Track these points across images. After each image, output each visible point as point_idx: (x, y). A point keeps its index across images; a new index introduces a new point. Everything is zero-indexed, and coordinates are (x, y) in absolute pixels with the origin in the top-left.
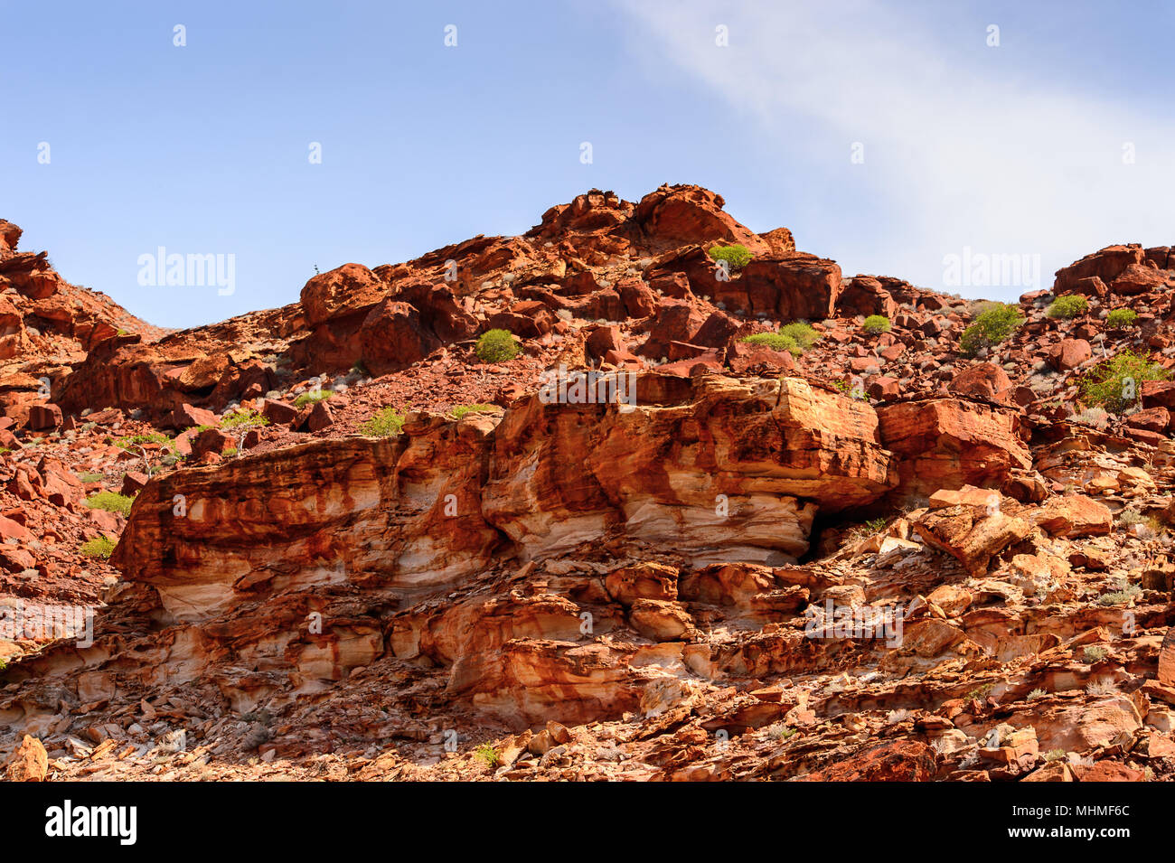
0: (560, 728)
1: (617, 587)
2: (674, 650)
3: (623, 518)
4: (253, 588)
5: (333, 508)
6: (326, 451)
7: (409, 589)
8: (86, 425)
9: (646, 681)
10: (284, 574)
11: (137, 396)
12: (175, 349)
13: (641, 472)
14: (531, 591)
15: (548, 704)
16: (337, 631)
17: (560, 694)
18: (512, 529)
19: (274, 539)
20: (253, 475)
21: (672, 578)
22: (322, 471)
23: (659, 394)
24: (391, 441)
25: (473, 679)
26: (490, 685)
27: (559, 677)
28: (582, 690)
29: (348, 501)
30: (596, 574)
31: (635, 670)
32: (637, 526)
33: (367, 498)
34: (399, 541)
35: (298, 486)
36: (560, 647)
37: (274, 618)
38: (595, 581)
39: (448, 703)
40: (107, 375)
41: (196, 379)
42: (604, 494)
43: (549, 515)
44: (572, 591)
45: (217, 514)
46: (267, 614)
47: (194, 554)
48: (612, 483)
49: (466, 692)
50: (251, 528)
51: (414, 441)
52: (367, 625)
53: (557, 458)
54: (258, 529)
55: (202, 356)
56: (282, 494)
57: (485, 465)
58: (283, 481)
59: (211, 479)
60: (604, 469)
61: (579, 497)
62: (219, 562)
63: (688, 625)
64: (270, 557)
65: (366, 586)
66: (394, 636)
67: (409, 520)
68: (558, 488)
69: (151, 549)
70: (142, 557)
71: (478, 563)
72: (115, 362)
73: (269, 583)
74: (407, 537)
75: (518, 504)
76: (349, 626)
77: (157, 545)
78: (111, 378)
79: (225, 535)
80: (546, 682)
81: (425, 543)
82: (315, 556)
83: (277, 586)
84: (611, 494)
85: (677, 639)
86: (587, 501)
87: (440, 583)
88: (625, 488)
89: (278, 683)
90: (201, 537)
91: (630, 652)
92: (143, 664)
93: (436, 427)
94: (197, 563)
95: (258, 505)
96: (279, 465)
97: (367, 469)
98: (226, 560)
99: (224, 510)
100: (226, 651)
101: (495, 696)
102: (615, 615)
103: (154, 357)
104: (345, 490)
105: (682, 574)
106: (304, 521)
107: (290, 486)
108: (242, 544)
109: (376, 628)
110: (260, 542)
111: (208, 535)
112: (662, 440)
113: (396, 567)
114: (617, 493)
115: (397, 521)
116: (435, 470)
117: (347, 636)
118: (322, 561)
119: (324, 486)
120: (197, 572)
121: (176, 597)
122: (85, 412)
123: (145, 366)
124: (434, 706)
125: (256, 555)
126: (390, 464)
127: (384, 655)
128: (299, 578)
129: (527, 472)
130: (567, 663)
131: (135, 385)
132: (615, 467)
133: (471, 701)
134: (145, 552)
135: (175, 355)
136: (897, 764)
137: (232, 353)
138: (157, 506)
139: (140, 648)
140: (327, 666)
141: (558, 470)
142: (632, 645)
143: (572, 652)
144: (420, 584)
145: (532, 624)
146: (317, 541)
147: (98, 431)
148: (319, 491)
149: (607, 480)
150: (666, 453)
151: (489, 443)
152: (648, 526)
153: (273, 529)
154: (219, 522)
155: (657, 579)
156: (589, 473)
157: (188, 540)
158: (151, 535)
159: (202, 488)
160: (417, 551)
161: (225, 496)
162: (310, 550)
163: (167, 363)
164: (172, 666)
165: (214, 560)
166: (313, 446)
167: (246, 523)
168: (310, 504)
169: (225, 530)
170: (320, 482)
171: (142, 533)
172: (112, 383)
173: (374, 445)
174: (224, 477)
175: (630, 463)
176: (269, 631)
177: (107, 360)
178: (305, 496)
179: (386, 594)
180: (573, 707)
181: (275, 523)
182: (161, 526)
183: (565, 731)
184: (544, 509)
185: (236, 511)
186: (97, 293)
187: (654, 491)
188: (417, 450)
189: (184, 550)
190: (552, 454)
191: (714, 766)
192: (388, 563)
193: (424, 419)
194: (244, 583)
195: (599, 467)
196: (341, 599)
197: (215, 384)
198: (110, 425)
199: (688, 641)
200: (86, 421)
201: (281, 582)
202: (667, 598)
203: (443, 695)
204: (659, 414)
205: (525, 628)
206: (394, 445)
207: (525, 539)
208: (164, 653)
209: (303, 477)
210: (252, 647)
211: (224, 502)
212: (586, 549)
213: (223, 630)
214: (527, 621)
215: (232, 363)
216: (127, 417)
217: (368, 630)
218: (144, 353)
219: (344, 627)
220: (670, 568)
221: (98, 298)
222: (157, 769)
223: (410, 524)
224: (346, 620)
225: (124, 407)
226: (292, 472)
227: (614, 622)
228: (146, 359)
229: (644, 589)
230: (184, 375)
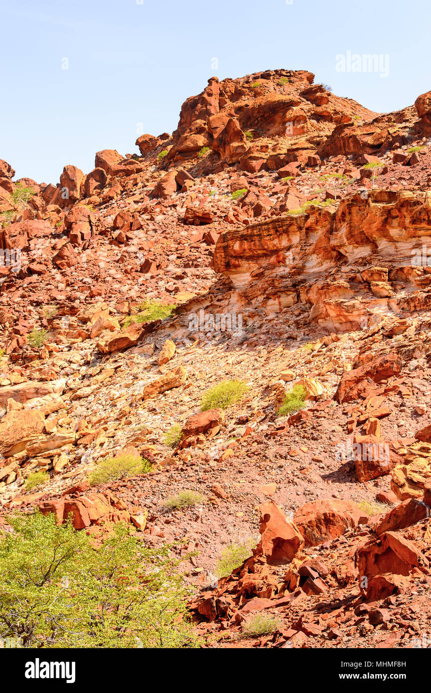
0: (335, 335)
1: (366, 277)
2: (385, 301)
3: (377, 247)
4: (256, 275)
5: (285, 243)
6: (279, 222)
7: (310, 274)
8: (330, 163)
9: (372, 314)
10: (268, 269)
11: (352, 149)
12: (367, 128)
13: (378, 230)
14: (335, 279)
15: (341, 323)
16: (279, 294)
17: (344, 320)
18: (342, 251)
19: (265, 255)
20: (255, 231)
21: (385, 272)
22: (278, 229)
23: (387, 198)
24: (302, 217)
25: (317, 314)
26: (323, 316)
27: (342, 314)
28: (351, 318)
29: (289, 240)
30: (359, 272)
31: (369, 310)
32: (382, 250)
33: (296, 239)
34: (305, 256)
35: (271, 235)
36: (342, 302)
37: (262, 288)
38: (358, 275)
39: (310, 323)
40: (340, 141)
41: (374, 141)
42: (367, 238)
43: (352, 246)
44: (350, 279)
45: (243, 247)
46: (260, 286)
47: (237, 263)
48: (369, 234)
49: (315, 319)
50: (257, 252)
51: (311, 216)
52: (290, 291)
53: (352, 224)
54: (259, 252)
55: (378, 131)
56: (265, 238)
57: (332, 226)
58: (265, 233)
59: (241, 233)
60: (366, 229)
61: (359, 240)
62: (247, 265)
63: (390, 291)
64: (264, 262)
65: (293, 274)
66: (301, 295)
67: (308, 248)
68: (352, 236)
69: (221, 261)
70: (218, 265)
71: (333, 264)
72: (343, 135)
73: (262, 273)
74: (308, 255)
75: (341, 242)
76: (284, 291)
77: (223, 260)
78: (342, 142)
79: (248, 255)
80: (338, 316)
81: (314, 256)
82: (279, 262)
83: (266, 274)
84: (370, 238)
85: (387, 297)
86: (362, 241)
87: (320, 272)
88: (374, 236)
89: (262, 314)
90: (239, 257)
91: (367, 303)
92: (220, 306)
93: (317, 211)
94: (239, 266)
95: (257, 243)
96: (263, 227)
97: (294, 228)
98: (249, 264)
99: (246, 245)
100: (247, 301)
101: (325, 320)
102: (365, 288)
103: (358, 132)
104: (288, 236)
105: (390, 272)
106: (275, 248)
107: (268, 235)
108: (254, 258)
109: (294, 292)
110: (261, 257)
111: (242, 255)
112: (384, 218)
113: (304, 267)
114: (372, 238)
115: (304, 248)
116: (318, 227)
117: (283, 295)
118: (281, 264)
119: (280, 234)
120: (239, 269)
121: (234, 278)
122: (330, 157)
123: (354, 137)
124: (304, 324)
125: (259, 262)
126: (302, 226)
127: (297, 302)
128: (274, 271)
129: (344, 230)
130: (343, 308)
131: (351, 145)
132: (370, 228)
133: (317, 322)
134: (219, 262)
135: (367, 131)
136: (386, 363)
137: (389, 129)
138: (223, 244)
139: (219, 300)
140: (277, 307)
141: (352, 229)
142: (368, 300)
143: (346, 304)
144: (313, 272)
145: (336, 292)
146: (278, 257)
147: (334, 166)
148: (278, 237)
149: (368, 233)
150: (385, 222)
151: (334, 217)
152: (386, 250)
153: (265, 252)
154: (245, 250)
155: (379, 273)
156: (362, 230)
157: (234, 257)
158: (221, 256)
159: (237, 237)
160: (312, 260)
161: (246, 240)
162: (277, 260)
163: (364, 134)
164: (230, 307)
165: (245, 264)
166: (274, 220)
167: (254, 250)
168: (276, 242)
169: (247, 253)
170: (278, 233)
171: (218, 255)
172: (342, 144)
173: (296, 219)
174: (245, 233)
175: (374, 226)
176: (260, 293)
177: (340, 134)
178: (273, 239)
179: (300, 278)
180: (349, 324)
181: (265, 249)
182: (224, 252)
183: (337, 337)
184: (350, 244)
185: (250, 245)
186: (349, 100)
187: (385, 237)
188: (311, 220)
189: (233, 261)
190: (350, 223)
191: (374, 353)
192: (301, 265)
193: (313, 208)
194: (254, 274)
195: (365, 228)
196: (284, 280)
197: (382, 143)
198: (340, 163)
199: (389, 297)
200: (330, 161)
201: (267, 273)
202: (384, 281)
203: (308, 320)
204: (383, 207)
205: (334, 293)
206: (303, 218)
207: (347, 255)
208: (227, 302)
209: (272, 232)
210: (255, 299)
211: (246, 242)
212: (361, 260)
213: (245, 293)
214: (334, 291)
215: (389, 134)
216: (347, 159)
217: (291, 293)
218: (354, 130)
219: (282, 292)
220: (385, 269)
221: (350, 102)
222: (210, 352)
223: (309, 249)
224: (282, 289)
225: (346, 155)
226: (268, 230)
227: (366, 291)
228: (355, 133)
229: (376, 277)
230: (370, 140)
